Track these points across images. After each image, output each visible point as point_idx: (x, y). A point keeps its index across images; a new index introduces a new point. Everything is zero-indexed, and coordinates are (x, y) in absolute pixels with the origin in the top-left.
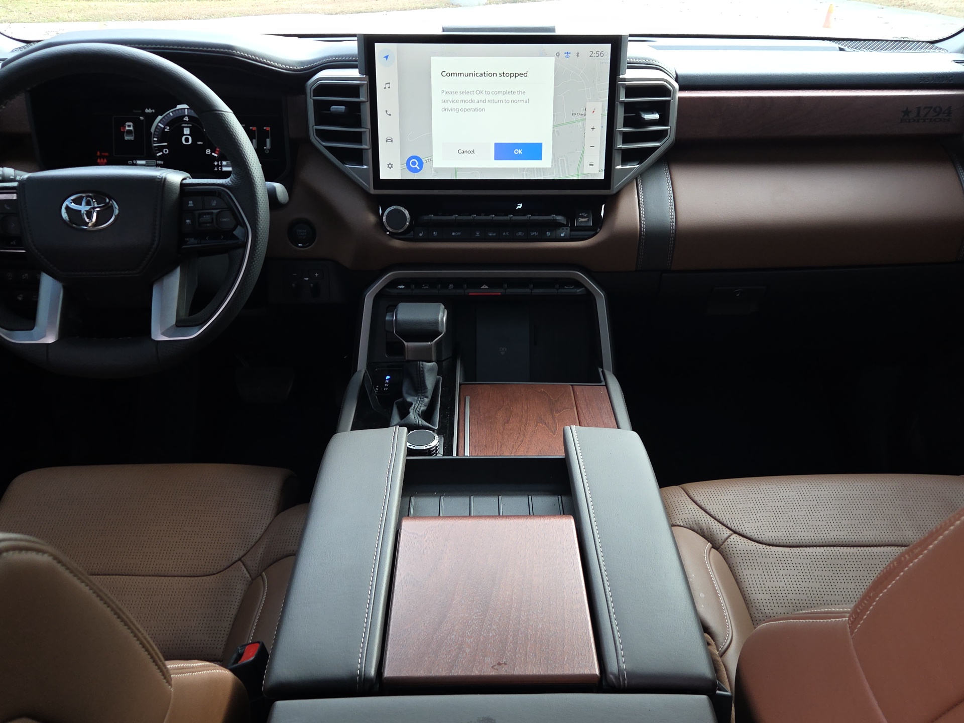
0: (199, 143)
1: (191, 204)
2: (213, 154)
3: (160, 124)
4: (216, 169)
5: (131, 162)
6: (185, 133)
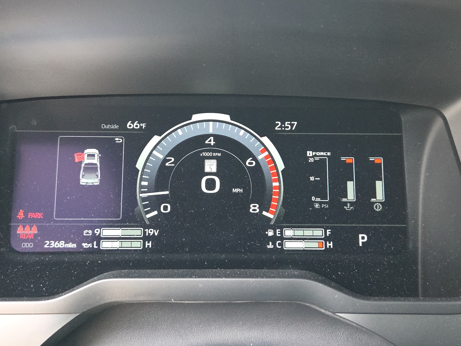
0: (236, 190)
2: (264, 213)
3: (155, 152)
4: (270, 246)
5: (90, 232)
6: (207, 169)
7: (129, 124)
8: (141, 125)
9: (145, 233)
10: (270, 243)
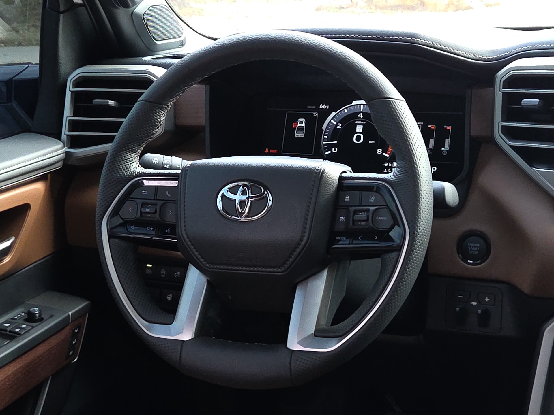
0: (371, 142)
1: (347, 199)
2: (384, 154)
3: (332, 121)
6: (357, 131)
7: (321, 106)
8: (327, 106)
10: (385, 170)
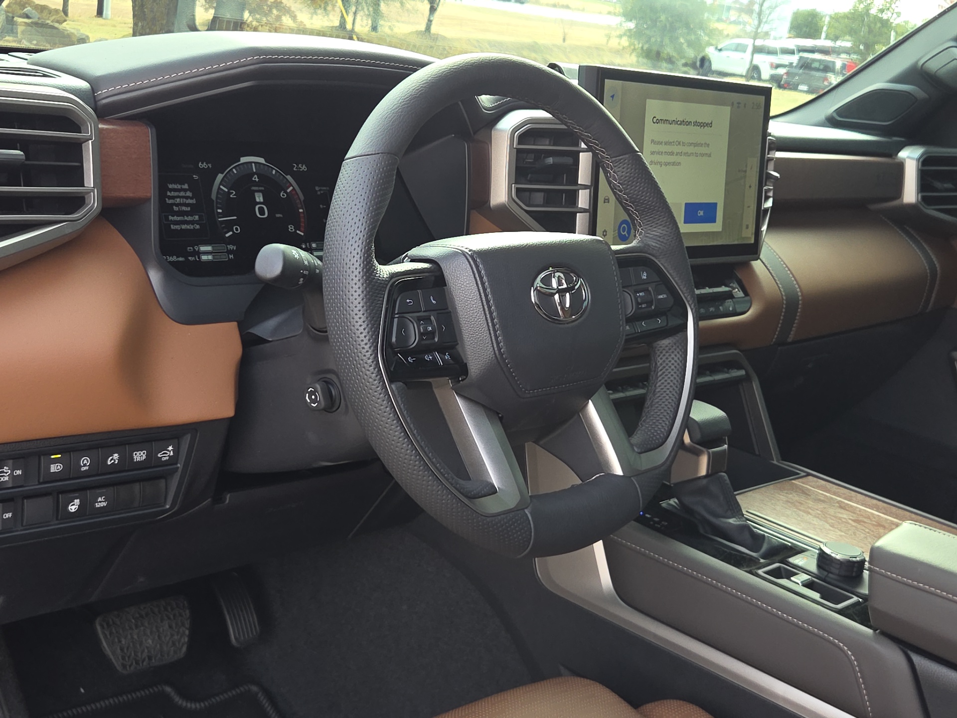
0: (278, 215)
2: (298, 232)
3: (222, 187)
6: (258, 200)
7: (200, 164)
8: (208, 165)
9: (227, 247)
